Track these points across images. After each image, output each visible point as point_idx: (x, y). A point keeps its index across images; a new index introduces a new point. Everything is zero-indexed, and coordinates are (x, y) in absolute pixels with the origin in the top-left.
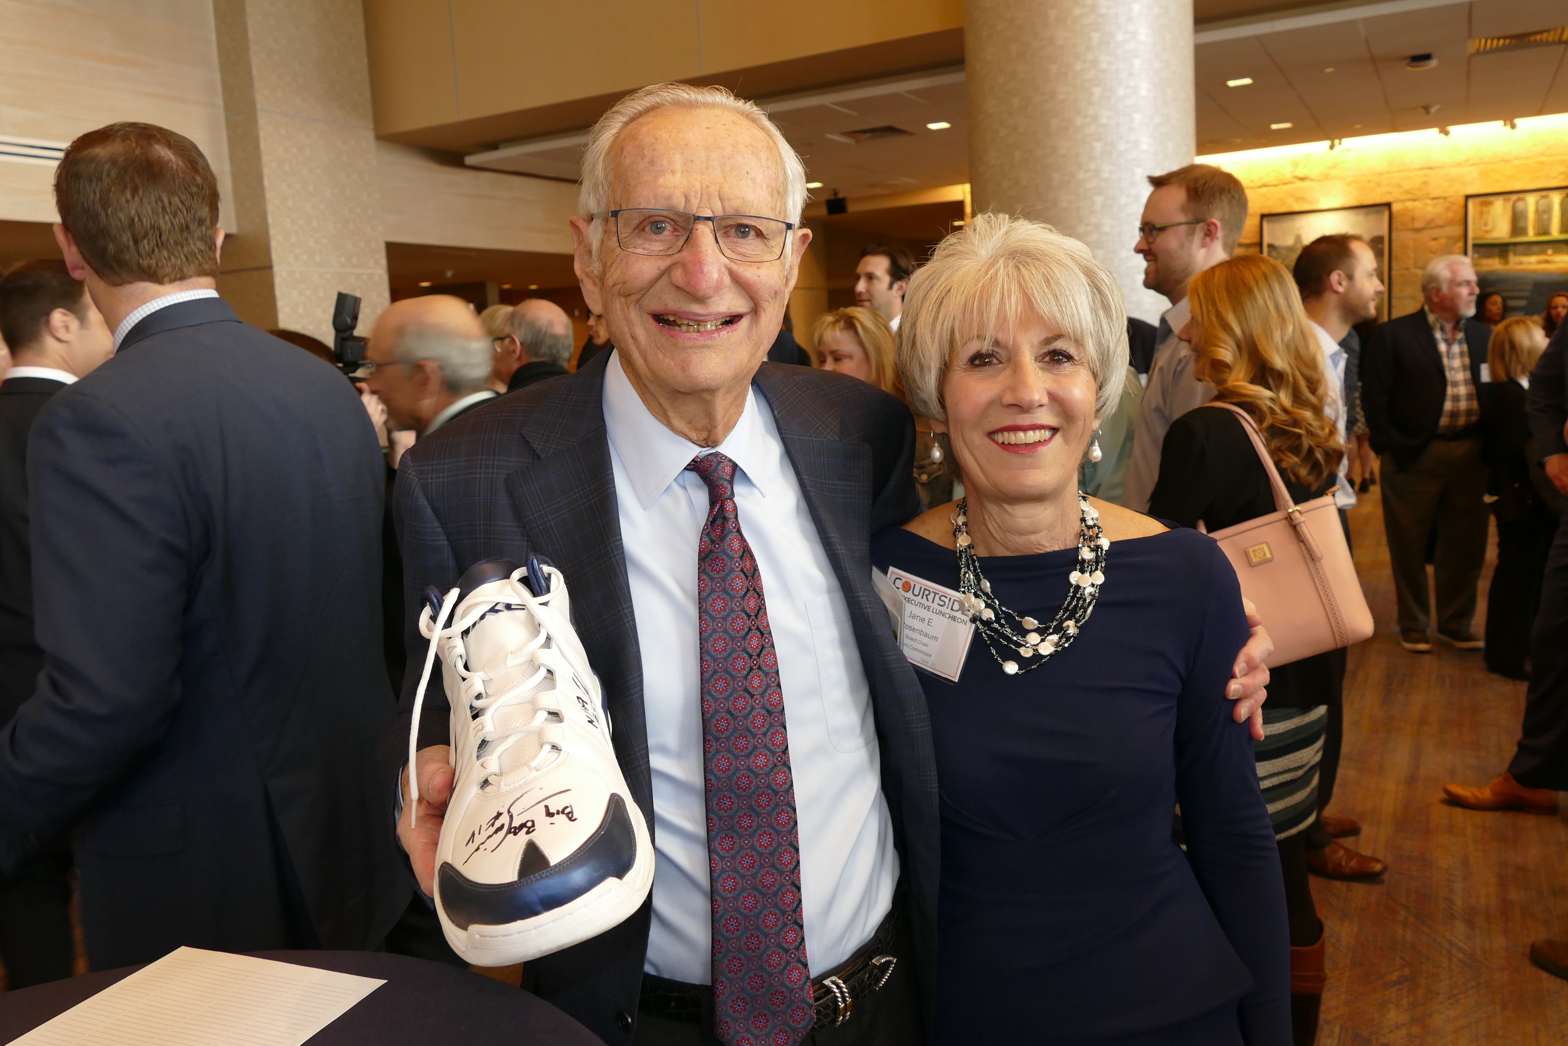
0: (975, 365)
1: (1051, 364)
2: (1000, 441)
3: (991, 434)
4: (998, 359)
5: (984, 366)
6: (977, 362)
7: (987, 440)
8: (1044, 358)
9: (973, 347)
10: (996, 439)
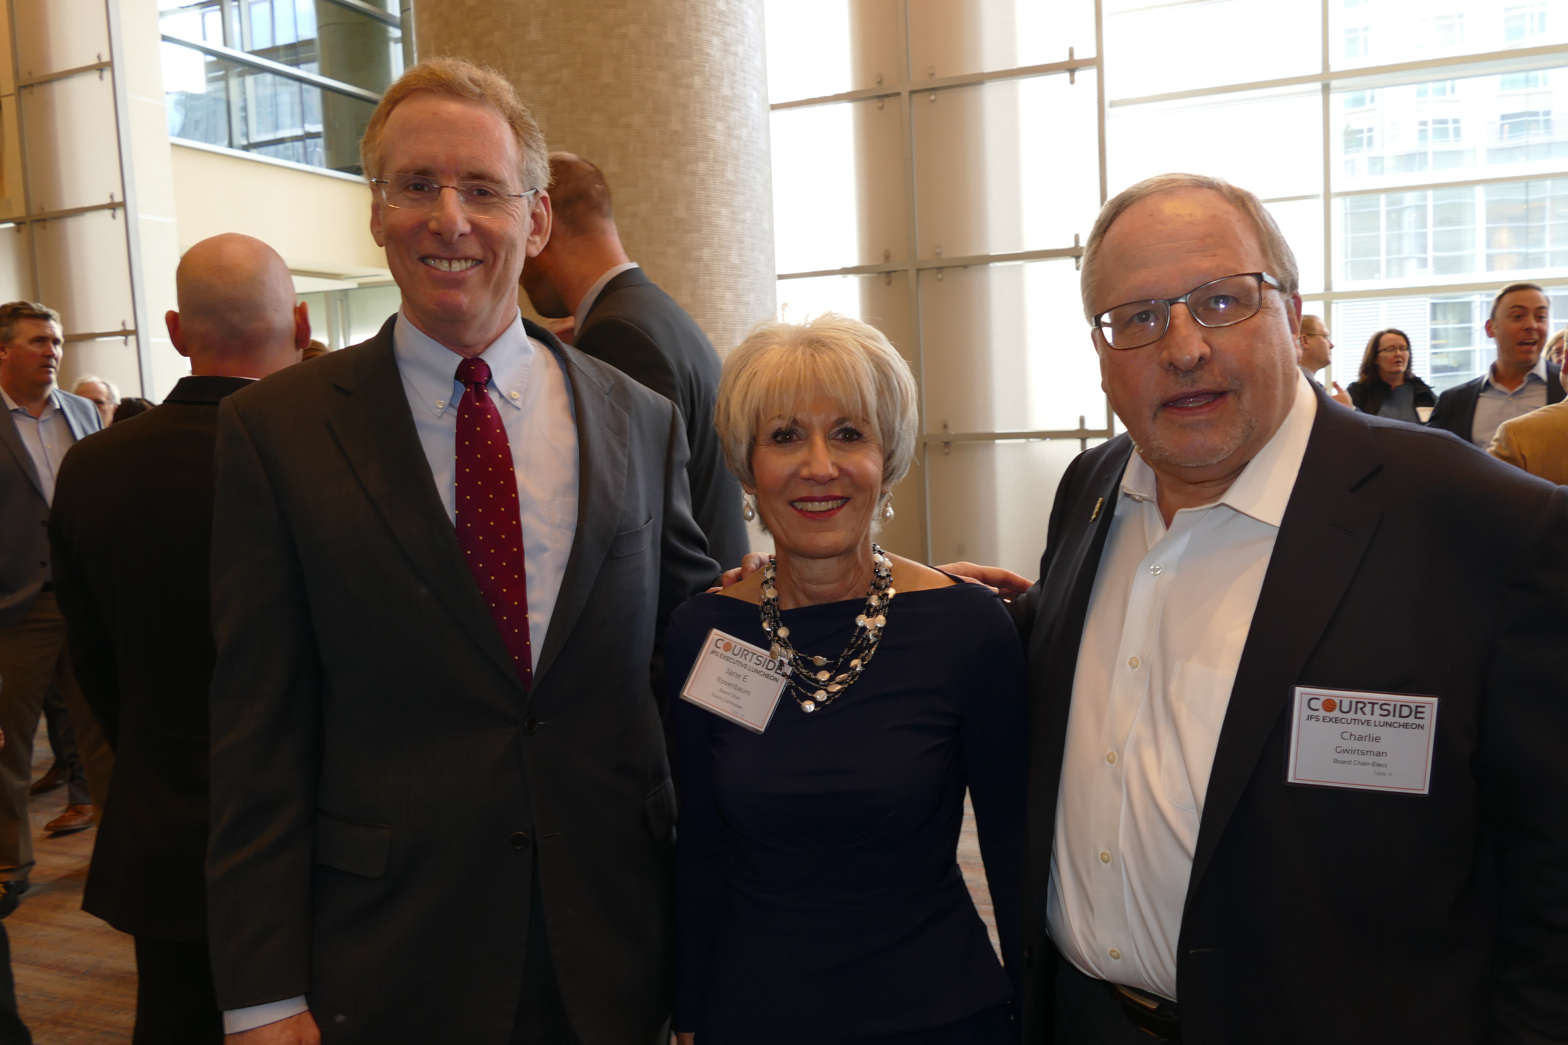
0: (777, 441)
1: (843, 442)
2: (799, 508)
3: (791, 503)
4: (797, 436)
5: (786, 442)
6: (779, 438)
7: (790, 508)
8: (837, 435)
9: (778, 424)
10: (796, 506)
